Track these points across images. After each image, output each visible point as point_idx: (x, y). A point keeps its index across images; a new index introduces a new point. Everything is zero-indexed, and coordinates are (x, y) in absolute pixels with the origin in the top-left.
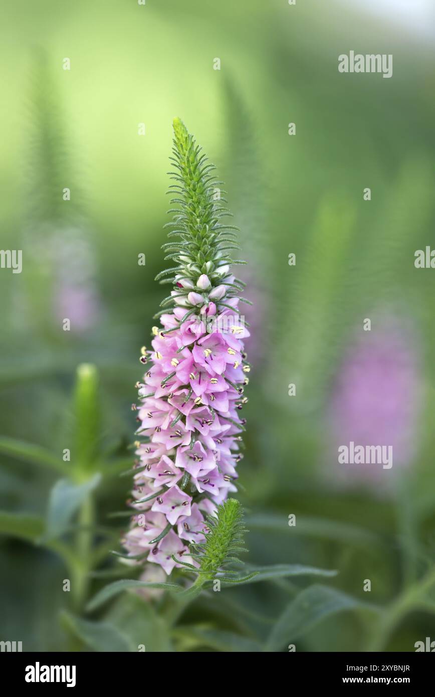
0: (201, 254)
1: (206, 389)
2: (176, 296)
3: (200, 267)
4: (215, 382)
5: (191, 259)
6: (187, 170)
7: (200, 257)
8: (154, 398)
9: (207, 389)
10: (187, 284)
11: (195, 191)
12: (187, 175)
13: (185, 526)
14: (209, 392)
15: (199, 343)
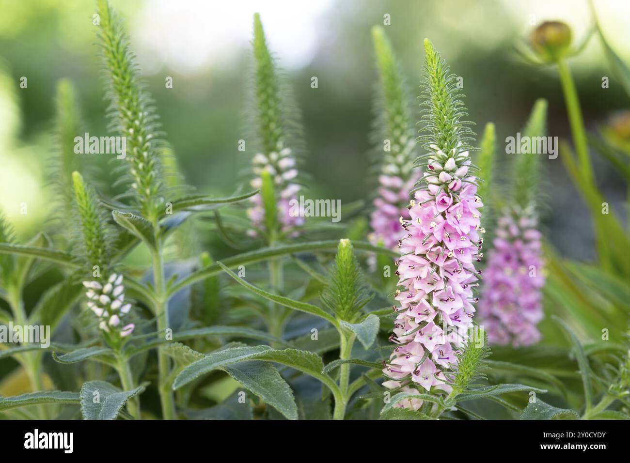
0: (448, 143)
1: (455, 246)
2: (427, 176)
3: (447, 153)
4: (464, 239)
5: (439, 147)
6: (436, 80)
7: (447, 146)
8: (414, 254)
9: (457, 246)
10: (437, 166)
11: (441, 95)
12: (435, 83)
13: (440, 352)
14: (458, 248)
15: (449, 210)
